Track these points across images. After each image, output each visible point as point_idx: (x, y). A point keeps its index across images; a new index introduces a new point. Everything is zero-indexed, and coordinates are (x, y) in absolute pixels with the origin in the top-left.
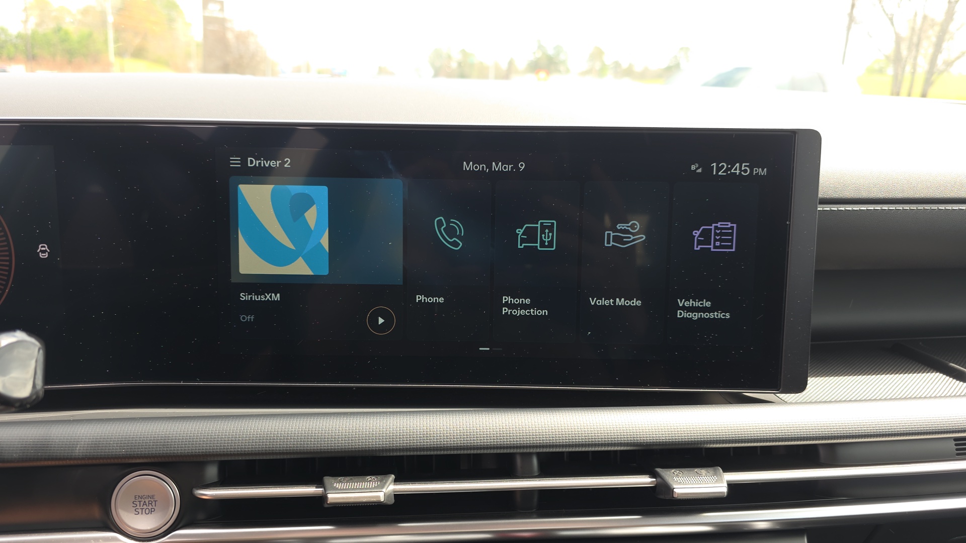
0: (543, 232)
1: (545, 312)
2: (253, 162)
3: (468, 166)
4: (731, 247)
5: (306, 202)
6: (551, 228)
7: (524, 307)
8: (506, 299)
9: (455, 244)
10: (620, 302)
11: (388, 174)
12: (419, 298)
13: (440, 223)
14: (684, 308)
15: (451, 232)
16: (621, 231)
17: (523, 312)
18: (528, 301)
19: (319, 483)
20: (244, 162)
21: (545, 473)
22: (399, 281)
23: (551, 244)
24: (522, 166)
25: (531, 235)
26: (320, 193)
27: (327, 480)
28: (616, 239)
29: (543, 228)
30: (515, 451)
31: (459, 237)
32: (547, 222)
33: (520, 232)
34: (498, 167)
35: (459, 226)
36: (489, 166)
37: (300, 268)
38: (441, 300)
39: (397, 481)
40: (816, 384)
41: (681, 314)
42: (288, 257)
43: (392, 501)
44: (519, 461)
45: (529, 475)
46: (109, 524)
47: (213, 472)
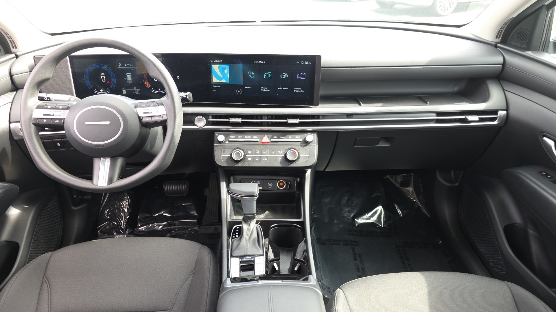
0: (269, 75)
1: (269, 90)
2: (215, 61)
3: (255, 62)
4: (304, 78)
5: (225, 69)
6: (270, 74)
7: (266, 89)
8: (262, 88)
9: (252, 77)
10: (284, 88)
11: (240, 63)
12: (246, 87)
13: (249, 73)
14: (295, 90)
15: (252, 74)
16: (284, 75)
17: (265, 90)
18: (266, 88)
19: (229, 119)
20: (213, 61)
21: (268, 119)
22: (242, 84)
23: (270, 77)
24: (265, 62)
25: (267, 75)
26: (227, 67)
27: (230, 118)
28: (283, 76)
29: (269, 74)
30: (262, 115)
31: (253, 76)
32: (270, 73)
33: (265, 75)
34: (260, 62)
35: (253, 74)
36: (259, 62)
37: (224, 81)
38: (250, 88)
39: (241, 119)
40: (320, 105)
41: (295, 91)
42: (222, 79)
43: (241, 122)
44: (263, 117)
45: (265, 119)
46: (195, 125)
47: (210, 117)
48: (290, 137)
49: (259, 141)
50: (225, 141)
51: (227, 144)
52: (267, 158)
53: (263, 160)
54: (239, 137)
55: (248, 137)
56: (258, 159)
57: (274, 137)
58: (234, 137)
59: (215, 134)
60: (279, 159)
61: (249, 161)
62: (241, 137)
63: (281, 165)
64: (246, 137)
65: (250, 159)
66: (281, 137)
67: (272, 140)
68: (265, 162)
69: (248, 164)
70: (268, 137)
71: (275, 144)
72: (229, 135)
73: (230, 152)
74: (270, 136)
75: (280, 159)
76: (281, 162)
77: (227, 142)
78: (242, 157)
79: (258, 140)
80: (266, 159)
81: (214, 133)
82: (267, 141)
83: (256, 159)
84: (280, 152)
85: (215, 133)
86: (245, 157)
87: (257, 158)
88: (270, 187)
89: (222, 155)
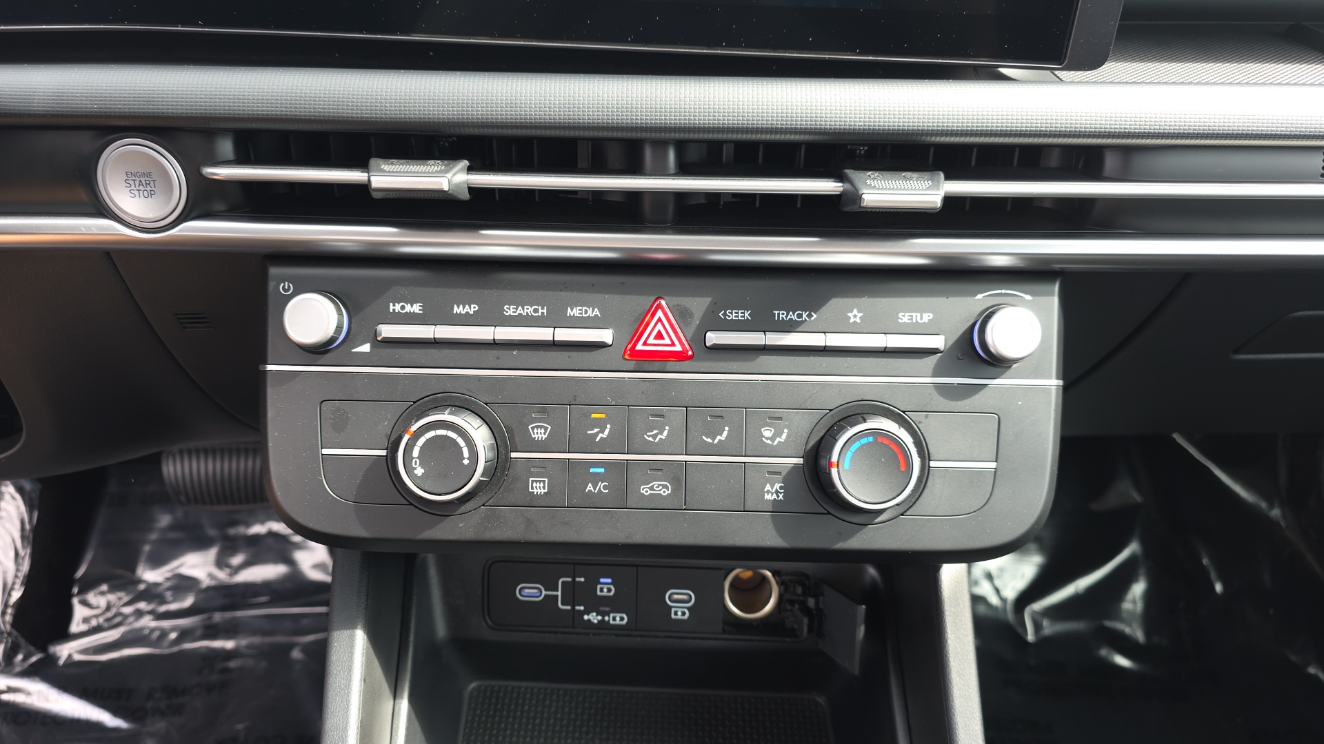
19: (361, 165)
21: (685, 170)
27: (375, 162)
30: (644, 135)
39: (470, 169)
43: (465, 196)
44: (648, 154)
45: (662, 173)
46: (101, 209)
47: (226, 147)
48: (855, 316)
49: (610, 342)
50: (352, 338)
51: (363, 360)
52: (675, 481)
53: (645, 490)
54: (458, 310)
55: (528, 310)
56: (601, 485)
57: (733, 315)
58: (416, 308)
59: (271, 285)
60: (768, 487)
61: (533, 501)
62: (472, 309)
63: (780, 530)
64: (510, 311)
65: (538, 487)
66: (781, 315)
67: (713, 338)
68: (654, 504)
69: (529, 522)
70: (683, 315)
71: (734, 366)
72: (381, 291)
73: (385, 426)
74: (698, 305)
75: (772, 492)
76: (777, 510)
77: (366, 348)
78: (477, 477)
79: (606, 336)
80: (661, 488)
81: (264, 278)
82: (678, 348)
83: (590, 487)
84: (778, 434)
85: (274, 271)
86: (500, 467)
87: (596, 479)
88: (680, 613)
89: (325, 451)
